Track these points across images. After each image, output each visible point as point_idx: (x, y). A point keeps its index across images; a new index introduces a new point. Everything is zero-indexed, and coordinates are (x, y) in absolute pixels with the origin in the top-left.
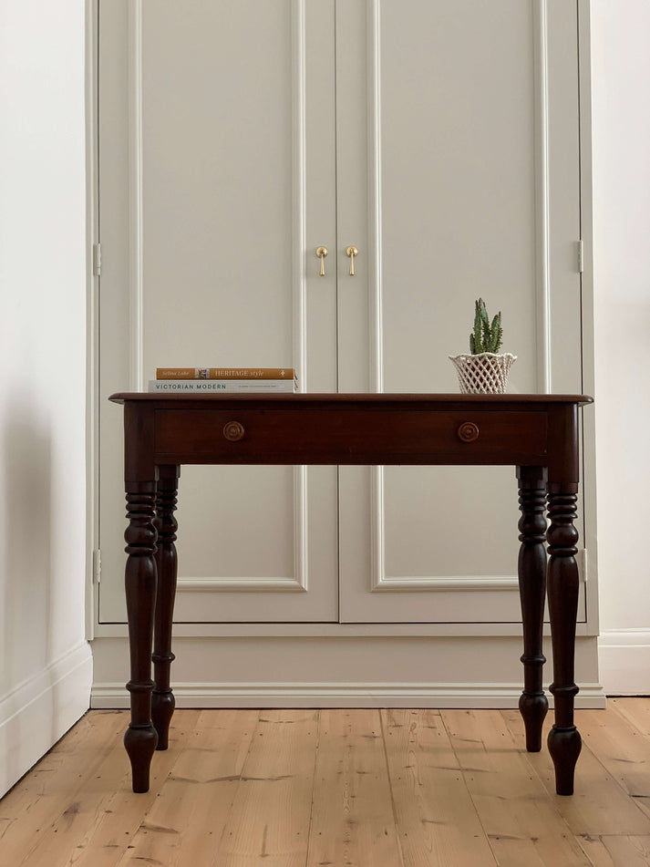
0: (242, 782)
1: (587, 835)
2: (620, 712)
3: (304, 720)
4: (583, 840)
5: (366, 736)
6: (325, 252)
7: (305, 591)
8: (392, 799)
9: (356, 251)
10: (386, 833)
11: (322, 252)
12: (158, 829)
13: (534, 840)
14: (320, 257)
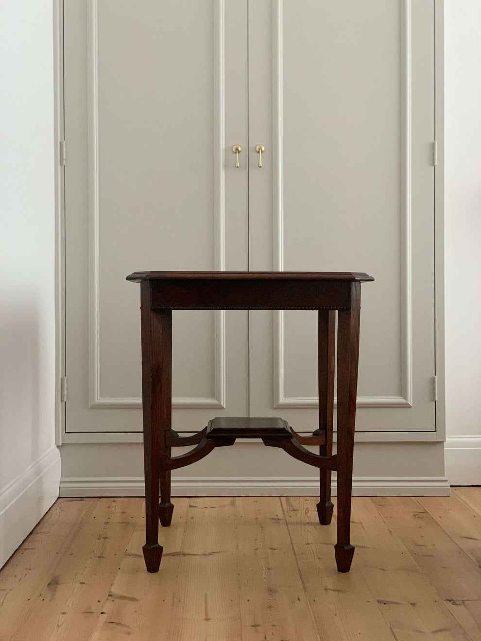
0: (182, 557)
1: (453, 600)
2: (462, 499)
3: (224, 506)
4: (451, 604)
5: (272, 519)
6: (240, 149)
7: (224, 408)
8: (299, 571)
9: (263, 149)
10: (299, 600)
11: (237, 149)
12: (122, 598)
13: (413, 604)
14: (236, 153)
